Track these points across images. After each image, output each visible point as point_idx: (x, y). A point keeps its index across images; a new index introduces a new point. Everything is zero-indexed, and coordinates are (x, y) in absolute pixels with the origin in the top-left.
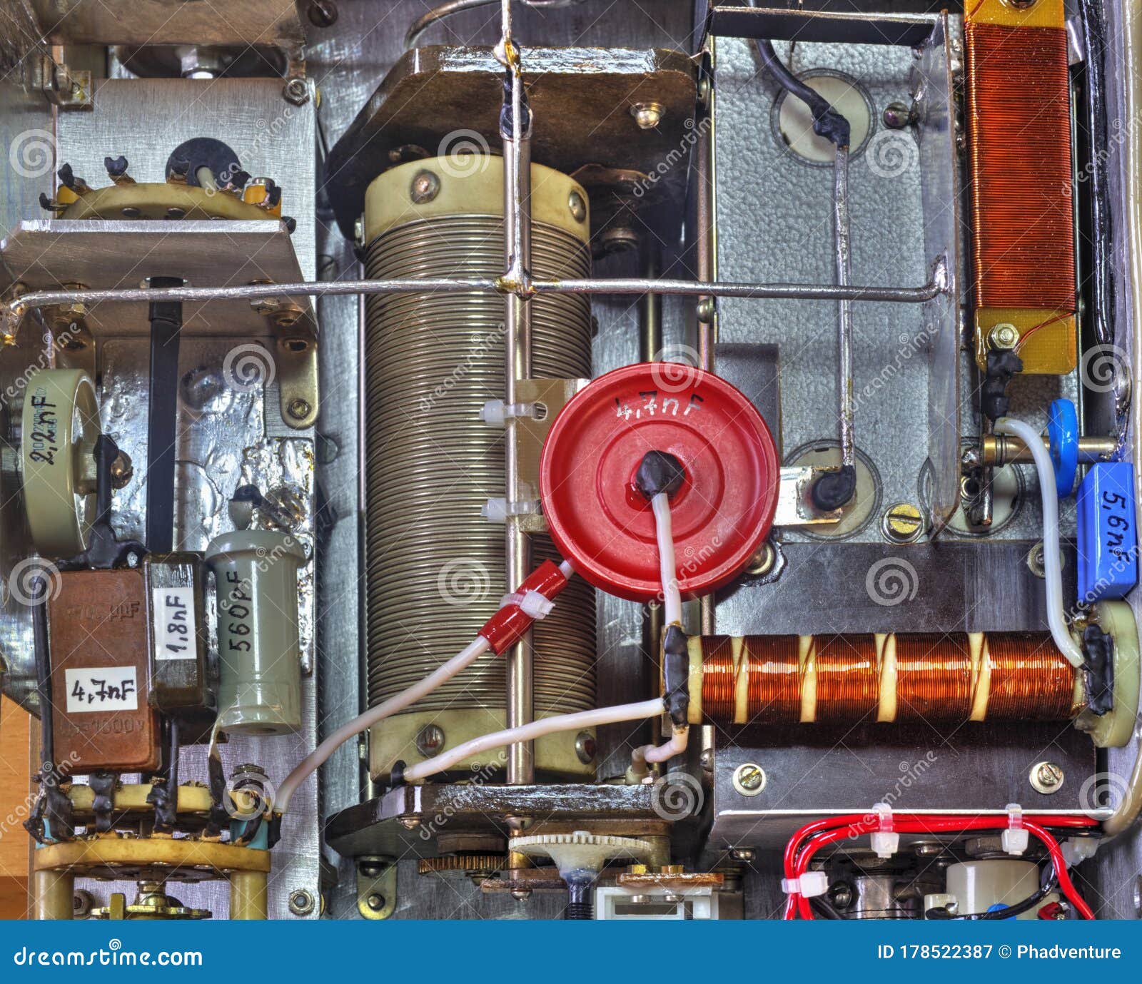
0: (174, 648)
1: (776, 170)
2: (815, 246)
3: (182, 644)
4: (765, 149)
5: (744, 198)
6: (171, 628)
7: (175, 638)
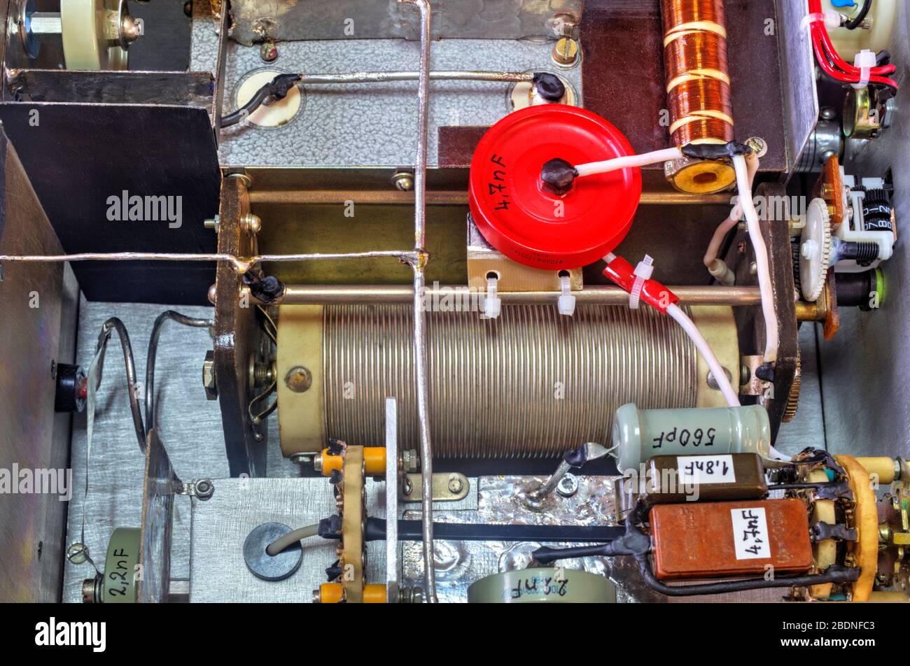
0: (725, 470)
1: (307, 128)
2: (364, 106)
3: (721, 465)
4: (290, 136)
5: (329, 149)
6: (710, 471)
7: (718, 470)
